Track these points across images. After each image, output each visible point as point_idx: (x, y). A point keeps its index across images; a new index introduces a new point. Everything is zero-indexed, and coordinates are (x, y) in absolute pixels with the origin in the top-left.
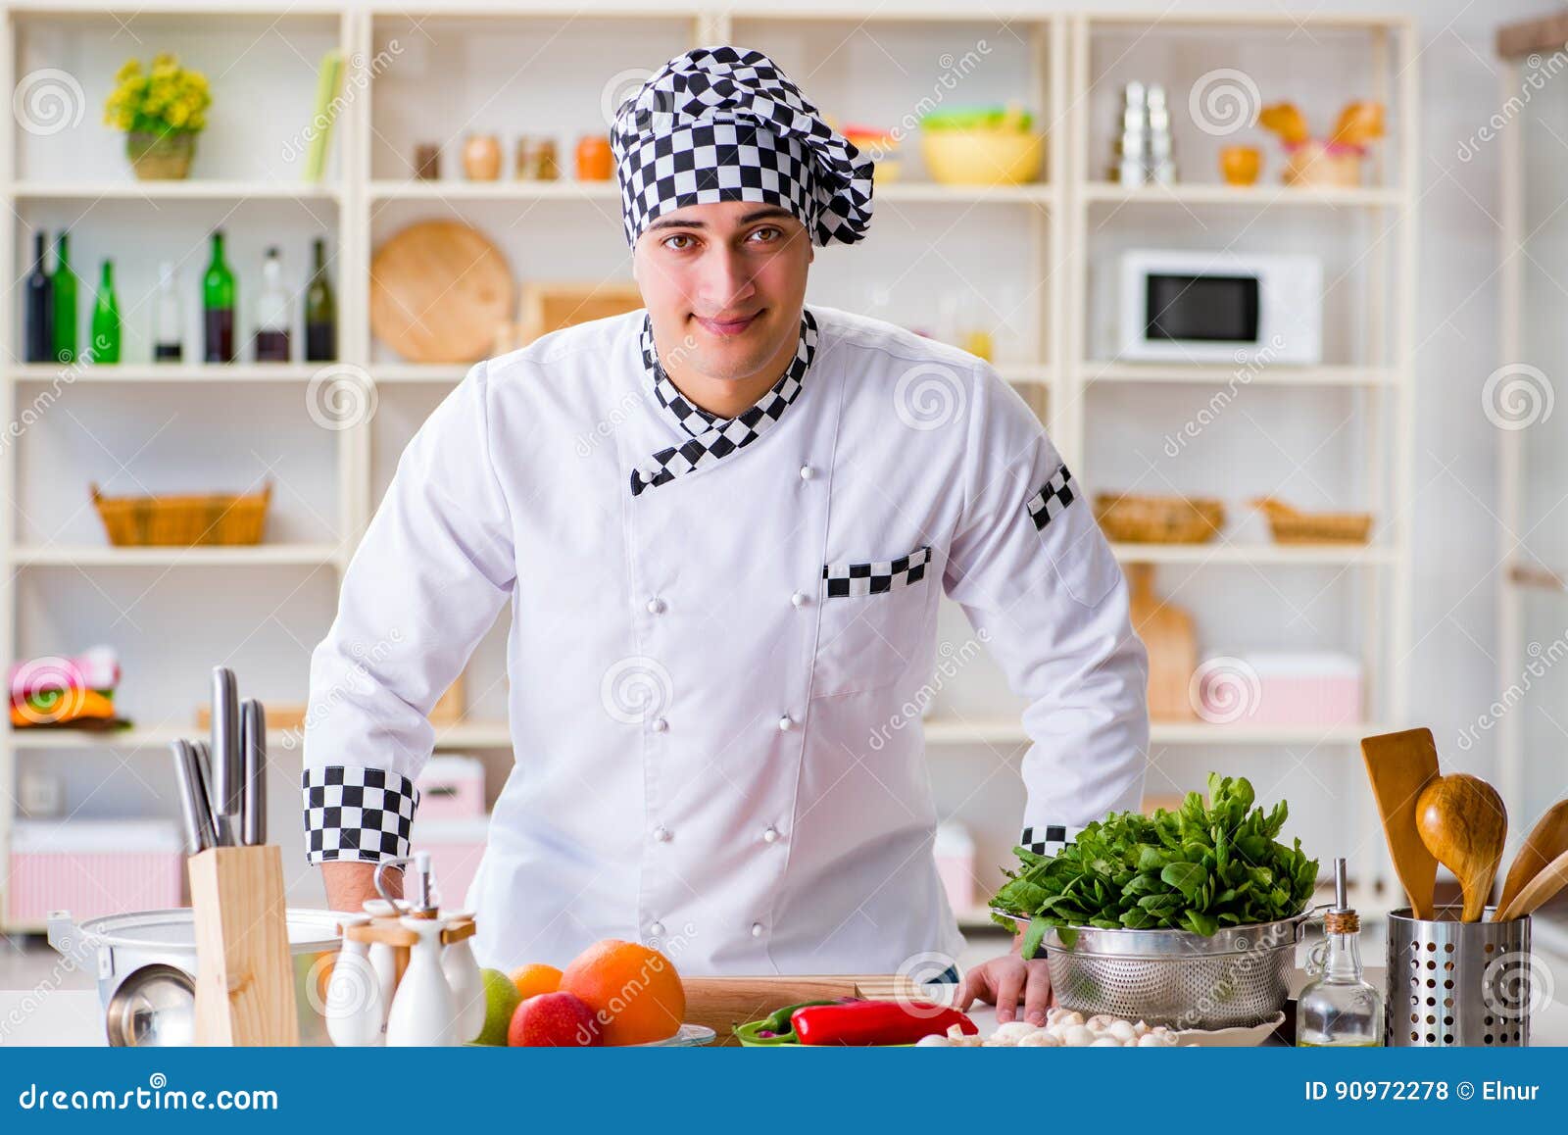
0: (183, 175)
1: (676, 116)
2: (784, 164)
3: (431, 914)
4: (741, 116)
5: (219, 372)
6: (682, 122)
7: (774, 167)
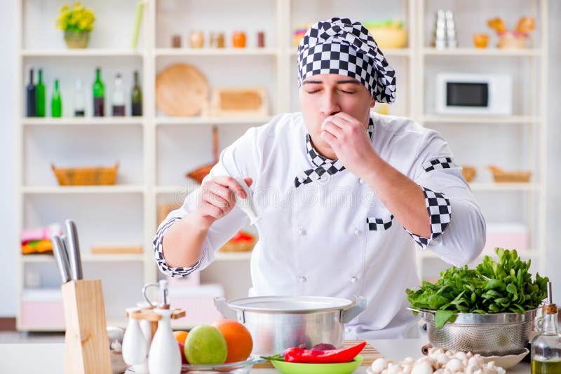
0: (85, 46)
1: (318, 39)
2: (359, 62)
3: (167, 307)
4: (344, 41)
5: (99, 121)
6: (320, 42)
7: (355, 63)
